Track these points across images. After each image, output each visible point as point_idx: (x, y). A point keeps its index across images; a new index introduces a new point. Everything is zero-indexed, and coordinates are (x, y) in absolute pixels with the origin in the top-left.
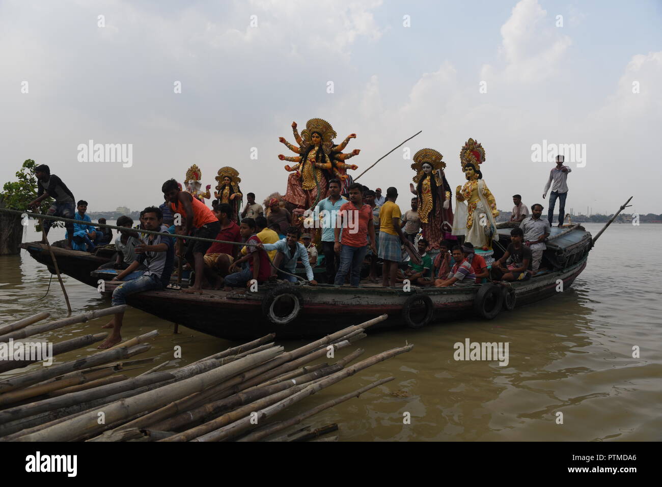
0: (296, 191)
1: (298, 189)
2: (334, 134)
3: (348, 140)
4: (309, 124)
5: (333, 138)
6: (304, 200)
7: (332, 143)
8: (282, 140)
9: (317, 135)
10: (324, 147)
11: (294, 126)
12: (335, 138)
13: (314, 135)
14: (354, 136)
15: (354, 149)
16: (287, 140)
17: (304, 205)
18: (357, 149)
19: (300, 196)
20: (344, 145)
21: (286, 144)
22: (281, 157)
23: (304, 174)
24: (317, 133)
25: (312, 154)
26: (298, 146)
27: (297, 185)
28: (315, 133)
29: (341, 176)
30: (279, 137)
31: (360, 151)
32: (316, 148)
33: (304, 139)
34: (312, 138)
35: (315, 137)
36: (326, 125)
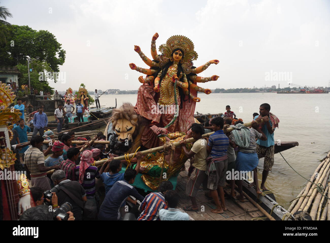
0: (149, 105)
2: (195, 56)
3: (209, 64)
6: (160, 116)
7: (192, 64)
8: (137, 49)
9: (180, 52)
10: (183, 66)
11: (155, 37)
12: (196, 59)
13: (177, 51)
14: (216, 62)
16: (142, 50)
17: (159, 122)
18: (217, 75)
20: (204, 68)
21: (141, 54)
22: (133, 66)
23: (162, 89)
24: (181, 50)
25: (173, 70)
26: (152, 59)
27: (151, 99)
28: (179, 51)
29: (193, 97)
30: (135, 46)
31: (219, 77)
32: (176, 65)
33: (162, 53)
34: (174, 54)
35: (178, 55)
36: (191, 45)
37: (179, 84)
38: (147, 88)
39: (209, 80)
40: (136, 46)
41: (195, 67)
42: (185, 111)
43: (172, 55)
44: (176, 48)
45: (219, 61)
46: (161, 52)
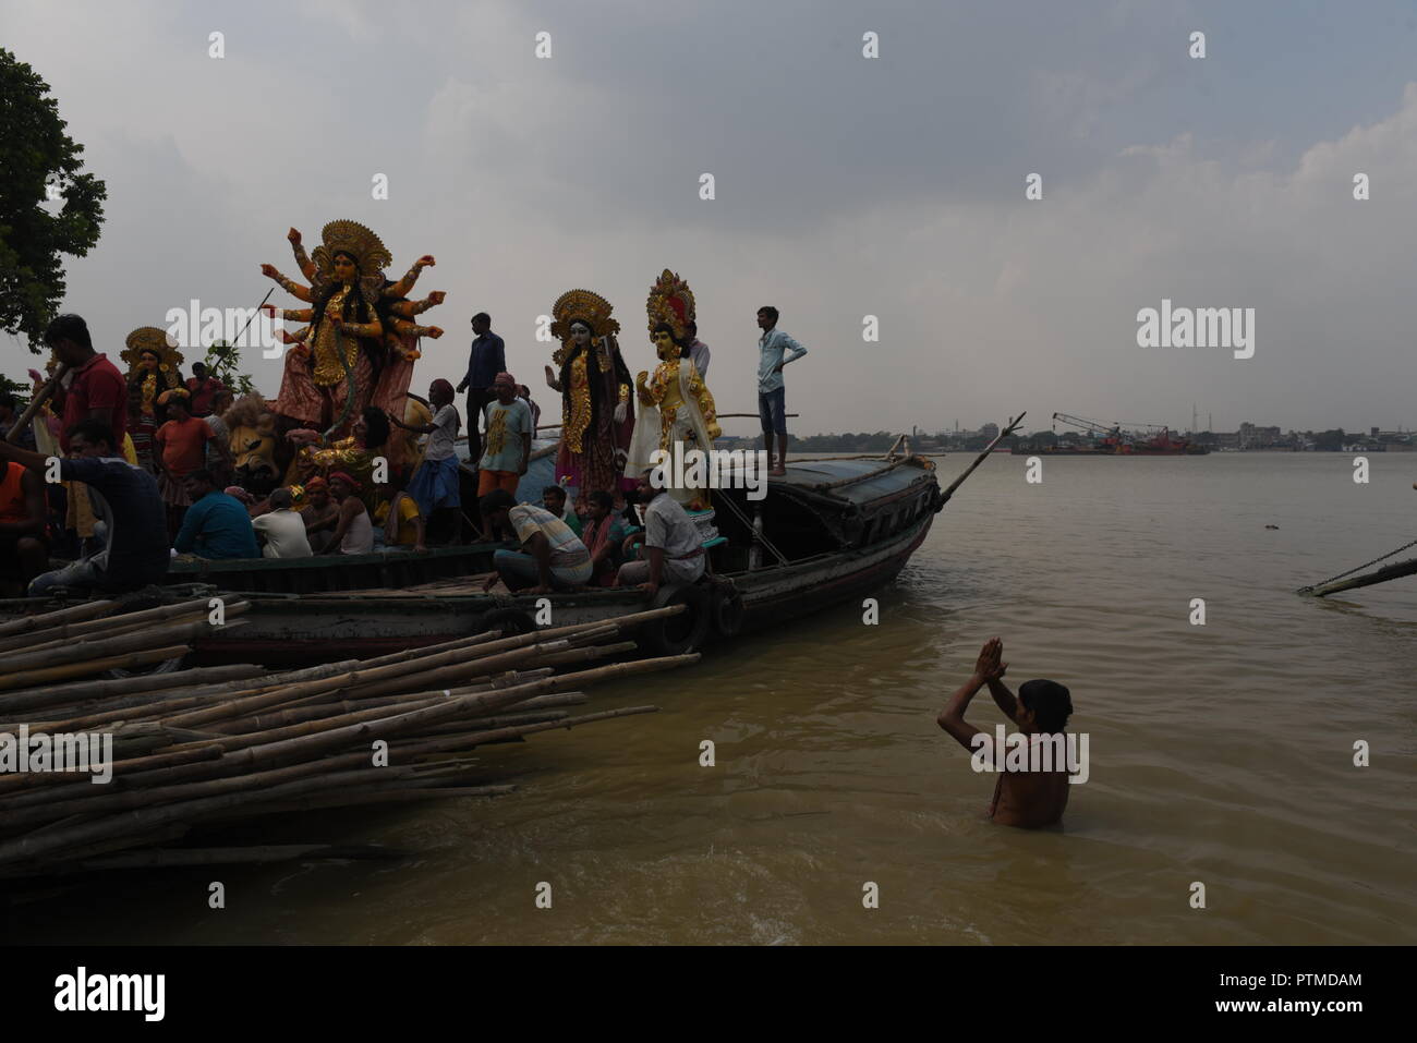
0: (301, 388)
1: (305, 384)
2: (387, 258)
3: (417, 269)
4: (328, 232)
5: (384, 266)
6: (319, 409)
7: (383, 276)
8: (269, 271)
9: (345, 258)
10: (363, 286)
11: (295, 238)
12: (389, 265)
13: (337, 258)
14: (429, 260)
15: (432, 290)
16: (280, 270)
17: (319, 421)
18: (440, 290)
19: (311, 400)
20: (410, 280)
21: (280, 279)
22: (270, 311)
24: (346, 254)
25: (336, 300)
26: (309, 285)
27: (303, 375)
28: (340, 256)
29: (405, 352)
30: (261, 266)
31: (444, 294)
32: (346, 288)
33: (318, 268)
34: (335, 265)
35: (341, 265)
36: (367, 236)
37: (351, 329)
39: (429, 304)
40: (264, 266)
41: (393, 282)
43: (333, 268)
44: (335, 250)
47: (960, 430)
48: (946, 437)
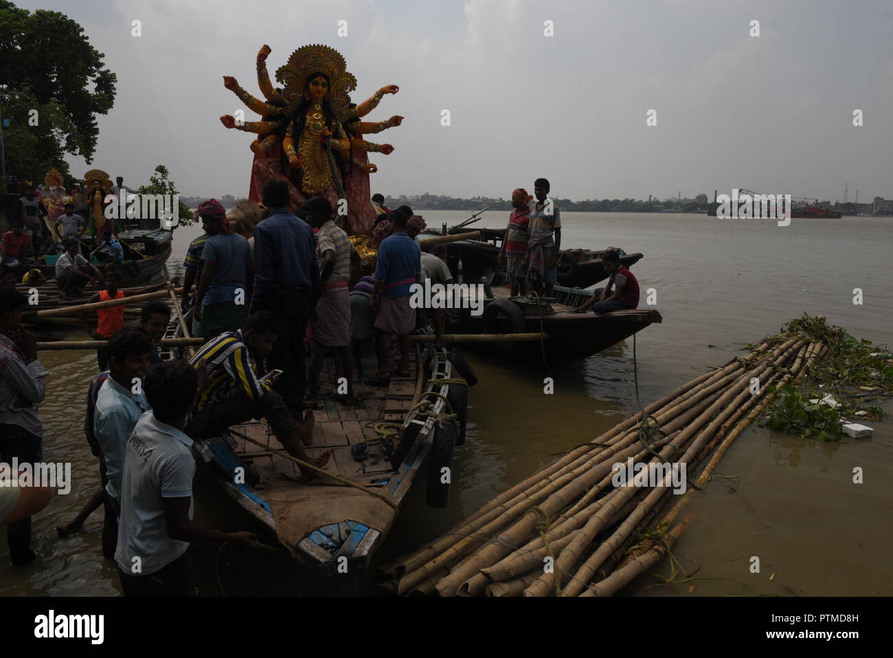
2: (352, 82)
3: (380, 95)
5: (350, 90)
7: (348, 99)
8: (231, 83)
9: (323, 80)
10: (333, 106)
12: (354, 90)
13: (317, 79)
14: (393, 89)
15: (392, 114)
18: (399, 115)
20: (372, 104)
21: (240, 93)
22: (229, 122)
23: (303, 160)
24: (323, 75)
25: (315, 117)
26: (263, 99)
28: (320, 77)
29: (361, 164)
30: (224, 77)
31: (403, 118)
32: (318, 107)
33: (285, 85)
34: (311, 86)
35: (320, 86)
36: (339, 61)
37: (335, 145)
38: (271, 162)
39: (386, 125)
40: (226, 79)
41: (355, 105)
42: (353, 194)
43: (306, 87)
44: (313, 72)
45: (398, 88)
46: (282, 83)
47: (682, 198)
48: (672, 203)
